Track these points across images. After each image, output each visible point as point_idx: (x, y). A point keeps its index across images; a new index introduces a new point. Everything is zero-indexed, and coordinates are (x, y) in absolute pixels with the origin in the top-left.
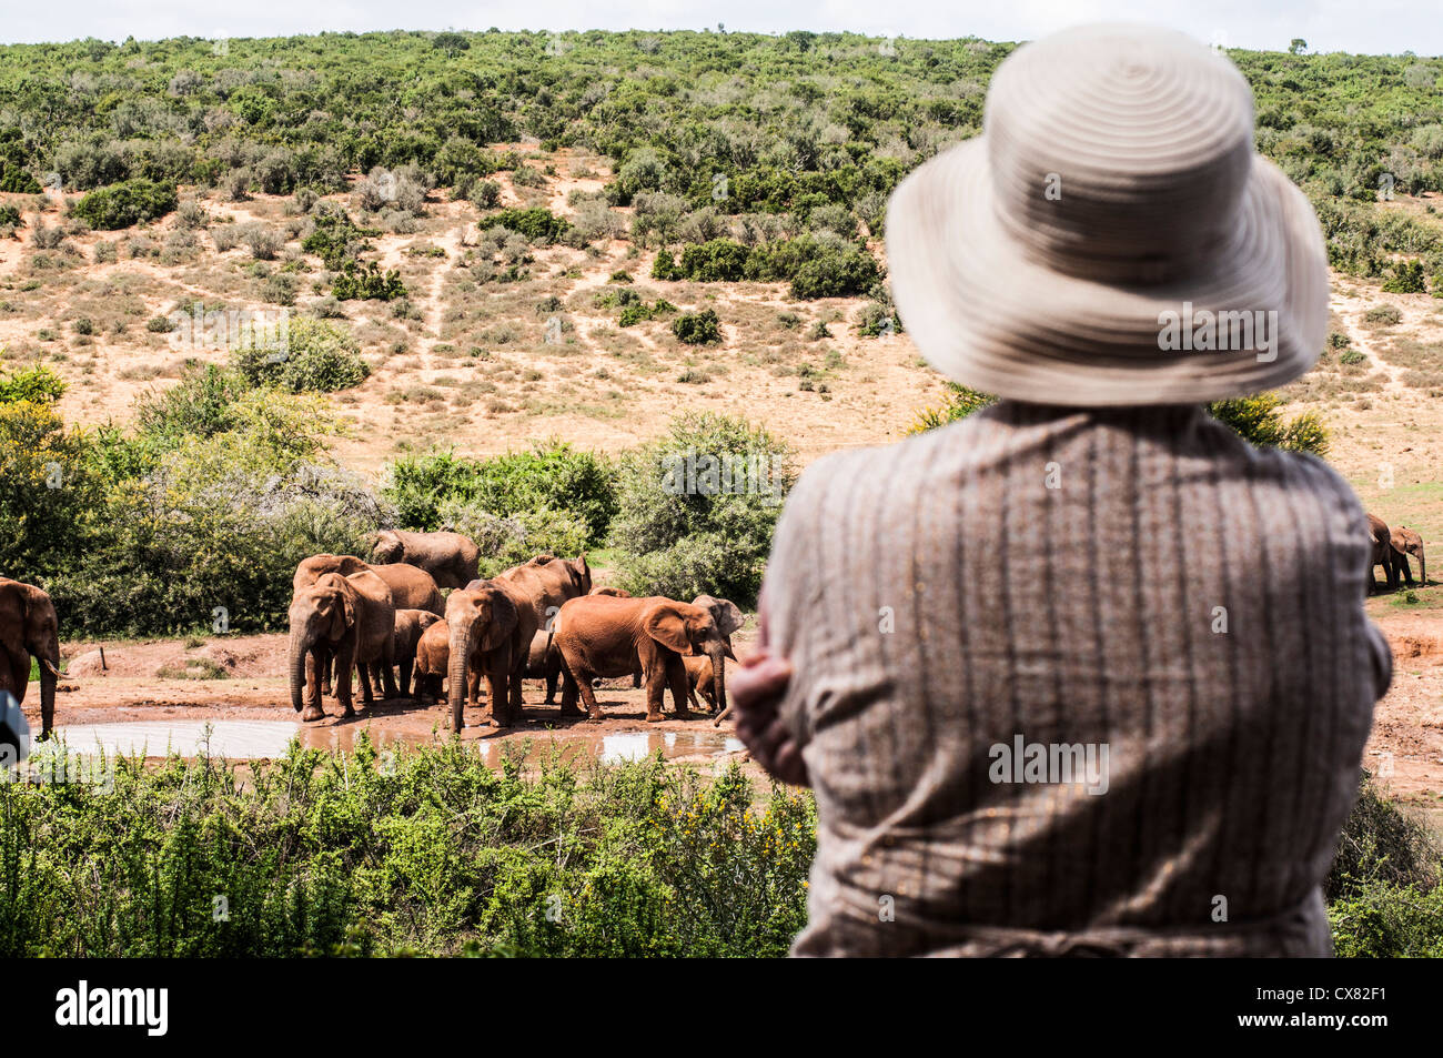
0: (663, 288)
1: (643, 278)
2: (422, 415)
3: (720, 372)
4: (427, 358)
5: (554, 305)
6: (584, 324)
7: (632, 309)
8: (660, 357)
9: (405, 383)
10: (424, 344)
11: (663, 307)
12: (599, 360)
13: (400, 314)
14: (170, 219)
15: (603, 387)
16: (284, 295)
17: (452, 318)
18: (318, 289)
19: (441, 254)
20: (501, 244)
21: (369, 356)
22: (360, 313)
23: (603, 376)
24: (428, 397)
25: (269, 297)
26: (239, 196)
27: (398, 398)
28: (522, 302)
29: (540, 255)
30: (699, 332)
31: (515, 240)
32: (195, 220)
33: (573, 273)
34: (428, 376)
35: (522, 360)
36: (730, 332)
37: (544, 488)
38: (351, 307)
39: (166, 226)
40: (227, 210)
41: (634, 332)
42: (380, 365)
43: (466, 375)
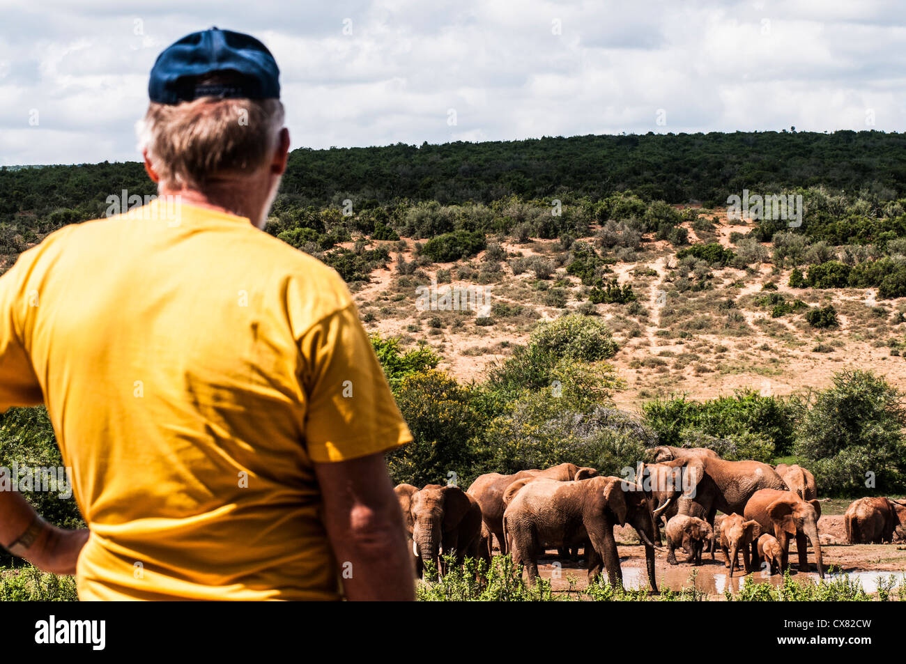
0: (797, 293)
1: (783, 286)
2: (654, 375)
3: (839, 345)
4: (653, 340)
5: (730, 304)
6: (750, 317)
7: (780, 306)
8: (799, 335)
9: (641, 354)
10: (650, 331)
11: (799, 305)
12: (762, 339)
13: (633, 312)
14: (482, 254)
15: (766, 355)
16: (558, 300)
17: (665, 314)
18: (579, 297)
19: (654, 274)
20: (692, 267)
21: (617, 338)
22: (607, 312)
23: (765, 348)
24: (655, 364)
25: (549, 303)
26: (524, 240)
27: (637, 364)
28: (709, 303)
29: (717, 273)
30: (824, 320)
31: (701, 264)
32: (498, 255)
33: (739, 284)
34: (655, 350)
35: (713, 339)
36: (843, 319)
37: (744, 419)
38: (602, 308)
39: (479, 259)
40: (516, 249)
41: (782, 321)
42: (624, 343)
43: (679, 349)
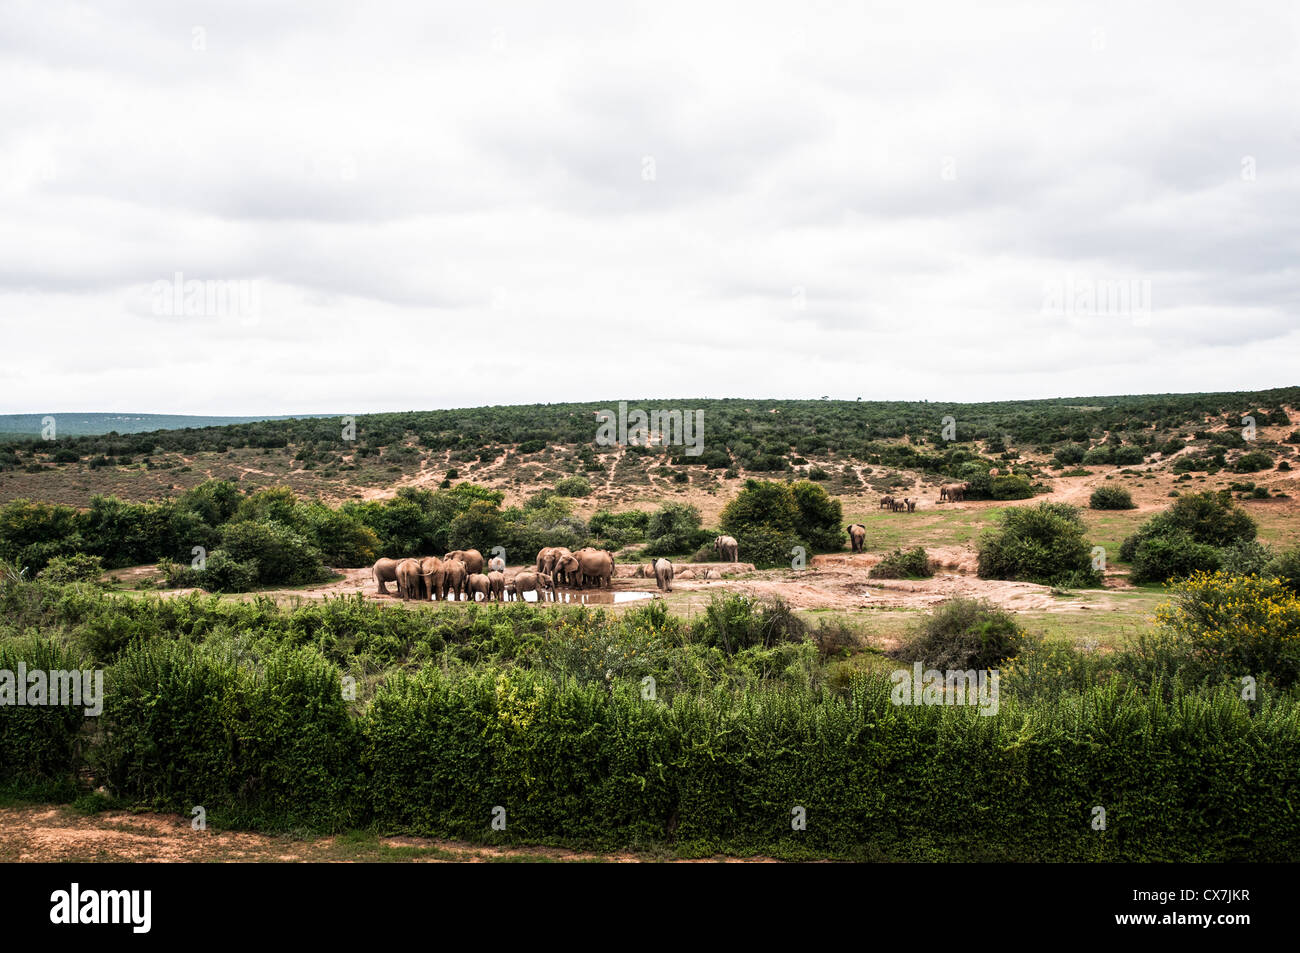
0: (673, 467)
1: (668, 464)
2: (605, 502)
3: (687, 489)
4: (609, 487)
5: (643, 472)
6: (651, 477)
7: (663, 472)
8: (671, 486)
9: (602, 493)
10: (609, 483)
11: (673, 472)
12: (655, 487)
13: (602, 475)
14: (544, 450)
15: (655, 494)
16: (571, 470)
17: (616, 476)
18: (581, 468)
19: (615, 459)
20: (631, 456)
21: (593, 486)
22: (592, 475)
23: (655, 491)
24: (608, 497)
25: (567, 471)
26: (562, 444)
27: (599, 498)
28: (635, 472)
29: (642, 458)
30: (681, 479)
31: (635, 454)
32: (551, 451)
33: (651, 463)
34: (608, 491)
35: (634, 487)
36: (691, 478)
37: (632, 522)
38: (590, 474)
39: (542, 453)
40: (559, 448)
41: (665, 479)
42: (595, 489)
43: (619, 491)
